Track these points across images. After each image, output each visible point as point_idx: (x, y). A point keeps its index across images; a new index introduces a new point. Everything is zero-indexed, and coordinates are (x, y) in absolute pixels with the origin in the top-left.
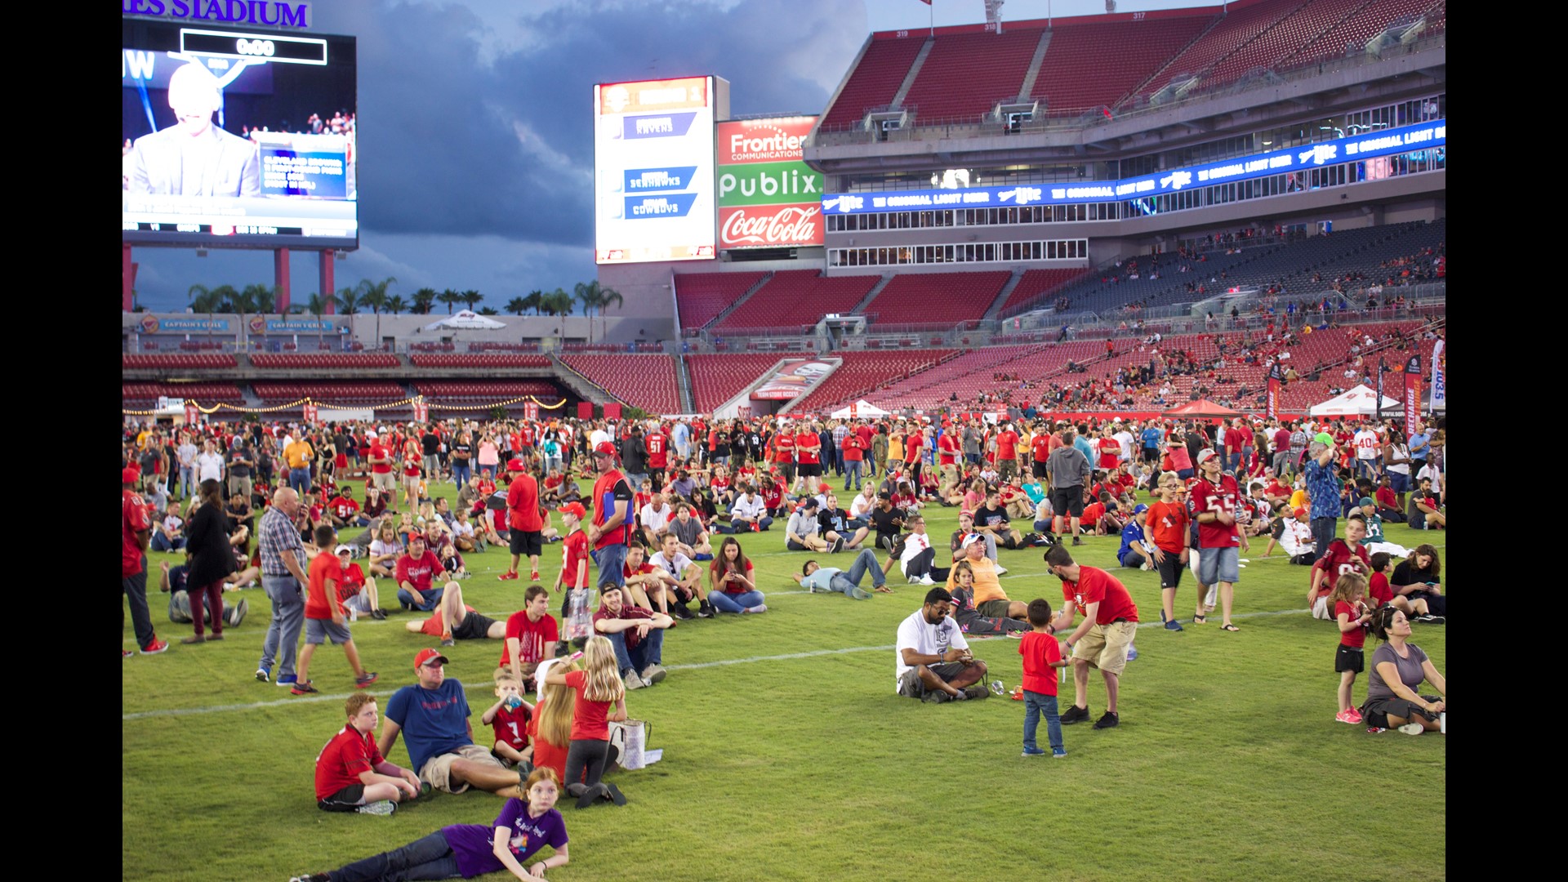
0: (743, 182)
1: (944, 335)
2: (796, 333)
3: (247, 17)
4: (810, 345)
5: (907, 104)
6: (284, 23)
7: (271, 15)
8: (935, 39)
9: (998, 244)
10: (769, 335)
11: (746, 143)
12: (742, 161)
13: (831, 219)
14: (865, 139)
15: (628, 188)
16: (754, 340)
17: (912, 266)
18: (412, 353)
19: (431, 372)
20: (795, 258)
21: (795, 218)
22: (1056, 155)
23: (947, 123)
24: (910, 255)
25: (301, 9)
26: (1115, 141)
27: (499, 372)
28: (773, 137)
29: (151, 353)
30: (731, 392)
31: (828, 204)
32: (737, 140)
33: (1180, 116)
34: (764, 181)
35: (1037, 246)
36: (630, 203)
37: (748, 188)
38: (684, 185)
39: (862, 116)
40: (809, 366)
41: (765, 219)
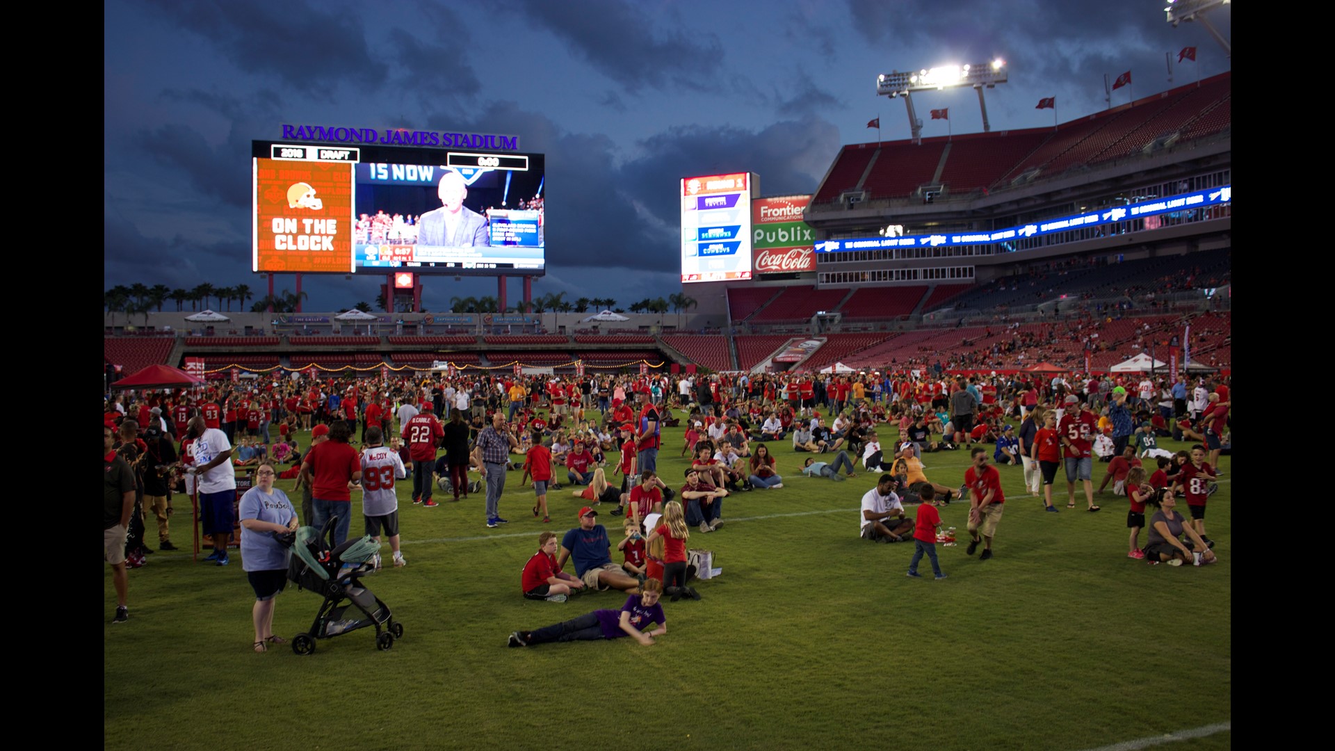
0: (768, 234)
1: (888, 324)
2: (799, 323)
3: (484, 145)
4: (808, 330)
5: (865, 187)
6: (504, 148)
7: (497, 143)
8: (881, 148)
9: (920, 270)
10: (783, 324)
11: (769, 211)
12: (767, 222)
13: (820, 255)
14: (841, 208)
15: (700, 239)
16: (775, 327)
17: (868, 282)
18: (575, 335)
19: (586, 346)
20: (799, 279)
21: (799, 255)
22: (955, 216)
23: (889, 198)
24: (867, 276)
25: (514, 140)
26: (990, 208)
27: (626, 346)
28: (786, 207)
29: (429, 336)
30: (760, 358)
31: (818, 247)
32: (765, 210)
33: (1029, 192)
34: (780, 233)
35: (944, 271)
36: (702, 247)
37: (771, 238)
38: (733, 236)
39: (838, 195)
40: (807, 342)
41: (781, 256)
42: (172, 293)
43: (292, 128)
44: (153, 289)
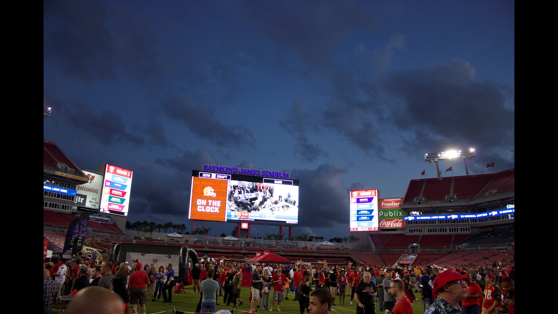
0: (385, 213)
1: (441, 250)
2: (404, 248)
3: (277, 176)
4: (408, 251)
5: (423, 195)
6: (284, 177)
7: (281, 176)
8: (426, 181)
9: (448, 228)
10: (397, 249)
11: (385, 204)
12: (384, 208)
13: (407, 222)
14: (415, 203)
15: (358, 214)
16: (394, 250)
17: (427, 233)
18: (317, 250)
19: (322, 255)
20: (397, 231)
21: (397, 222)
22: (462, 207)
23: (435, 200)
25: (288, 174)
26: (477, 204)
27: (337, 255)
28: (392, 203)
30: (394, 263)
31: (406, 218)
32: (383, 204)
33: (495, 198)
34: (390, 213)
35: (457, 229)
36: (358, 218)
37: (386, 215)
38: (371, 214)
39: (413, 198)
40: (410, 256)
41: (390, 222)
42: (157, 225)
43: (207, 166)
44: (150, 223)
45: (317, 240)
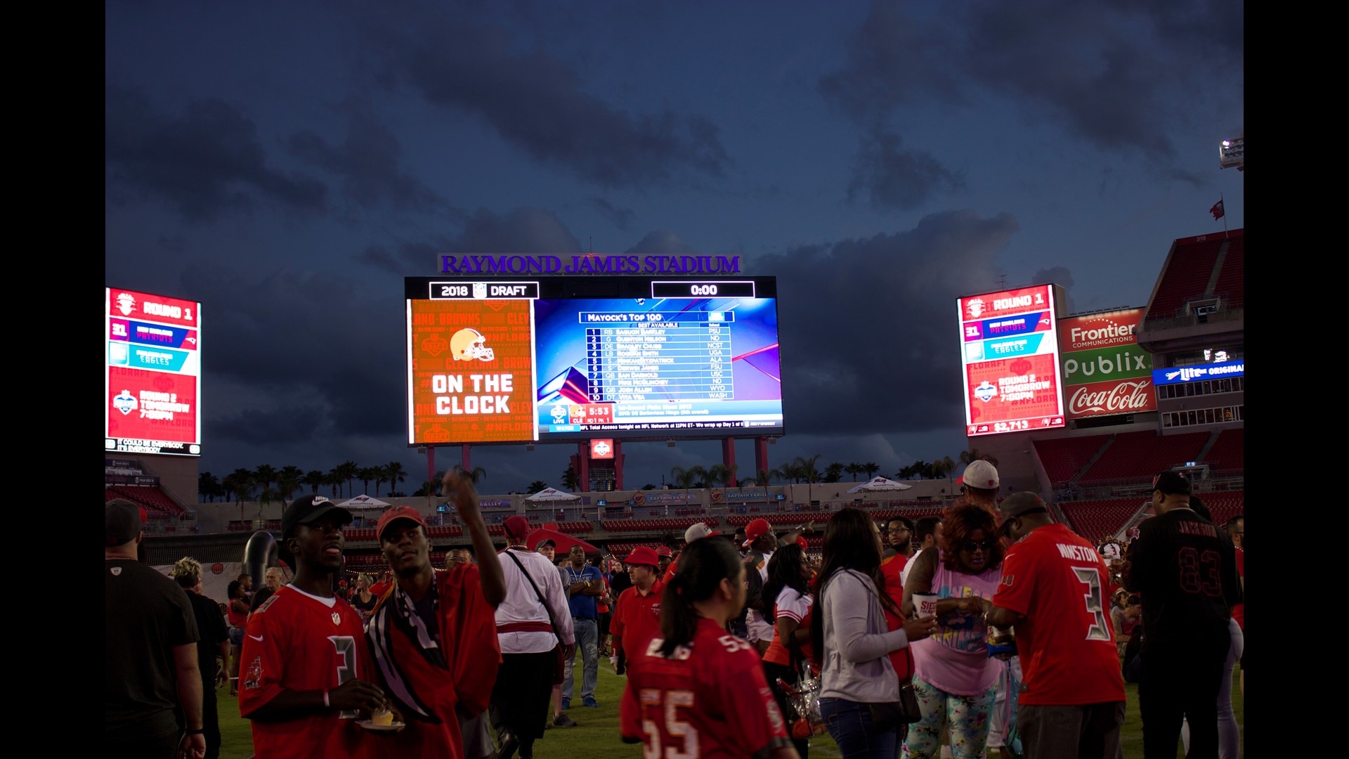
0: (1084, 364)
3: (696, 270)
5: (1217, 292)
6: (723, 271)
7: (713, 267)
8: (1229, 240)
10: (1127, 484)
11: (1083, 334)
12: (1082, 348)
13: (1162, 388)
14: (1186, 322)
16: (1115, 489)
20: (1132, 422)
21: (1130, 390)
25: (735, 260)
28: (1106, 327)
32: (1076, 332)
34: (1101, 363)
37: (1088, 370)
39: (1183, 304)
41: (1105, 393)
42: (305, 475)
43: (454, 259)
44: (281, 472)
45: (855, 476)
